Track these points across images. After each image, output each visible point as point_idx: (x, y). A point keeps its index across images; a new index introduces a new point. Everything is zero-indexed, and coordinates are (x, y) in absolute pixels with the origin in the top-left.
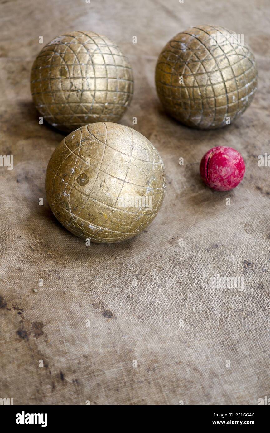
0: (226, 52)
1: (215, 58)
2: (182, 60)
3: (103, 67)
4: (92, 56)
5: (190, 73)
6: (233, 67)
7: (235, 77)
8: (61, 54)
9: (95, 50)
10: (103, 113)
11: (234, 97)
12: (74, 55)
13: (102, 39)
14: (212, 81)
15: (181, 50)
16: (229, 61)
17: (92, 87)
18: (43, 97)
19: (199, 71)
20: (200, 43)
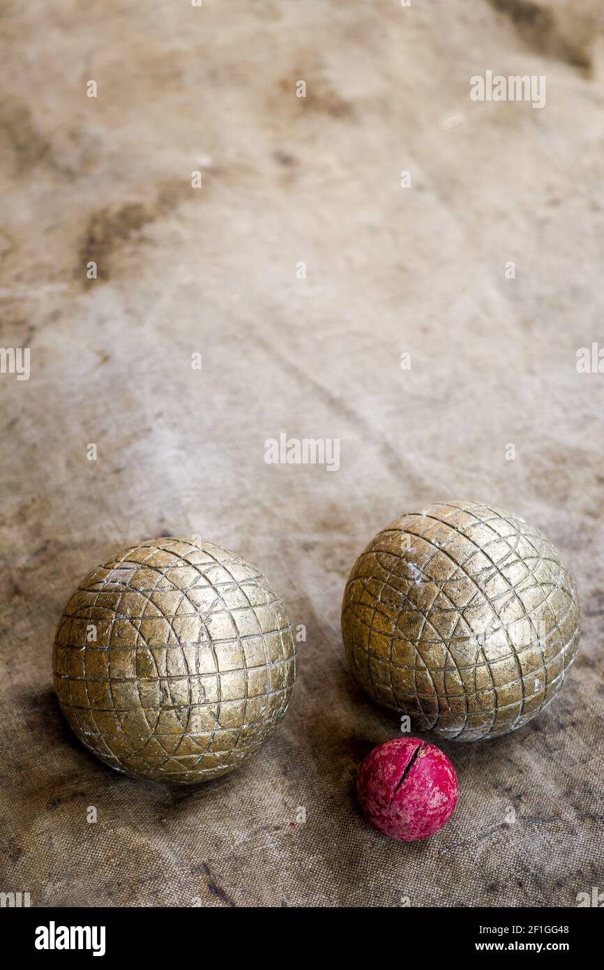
0: (513, 583)
1: (491, 602)
2: (414, 607)
3: (236, 644)
4: (206, 621)
5: (436, 636)
6: (532, 616)
7: (538, 638)
8: (132, 619)
9: (214, 605)
10: (238, 746)
11: (537, 682)
12: (166, 621)
13: (223, 567)
14: (487, 655)
15: (408, 579)
16: (523, 604)
17: (212, 695)
18: (92, 718)
19: (458, 633)
20: (453, 563)
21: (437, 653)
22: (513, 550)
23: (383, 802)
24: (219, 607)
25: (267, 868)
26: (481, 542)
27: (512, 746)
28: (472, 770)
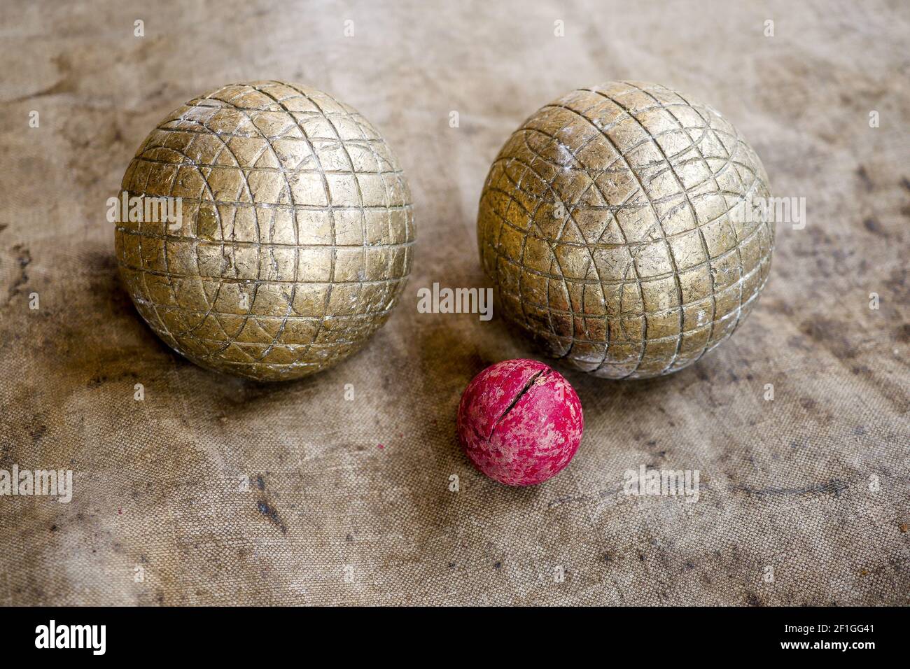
0: (687, 185)
1: (654, 203)
2: (557, 199)
3: (325, 213)
4: (292, 180)
5: (579, 239)
6: (705, 230)
7: (709, 258)
8: (201, 165)
9: (304, 162)
10: (317, 341)
11: (701, 314)
12: (241, 173)
13: (328, 120)
14: (640, 270)
15: (556, 164)
16: (695, 213)
17: (289, 272)
18: (144, 283)
19: (605, 238)
20: (614, 151)
21: (578, 260)
22: (695, 145)
23: (482, 433)
24: (312, 165)
25: (338, 493)
26: (655, 130)
27: (669, 393)
28: (614, 414)
